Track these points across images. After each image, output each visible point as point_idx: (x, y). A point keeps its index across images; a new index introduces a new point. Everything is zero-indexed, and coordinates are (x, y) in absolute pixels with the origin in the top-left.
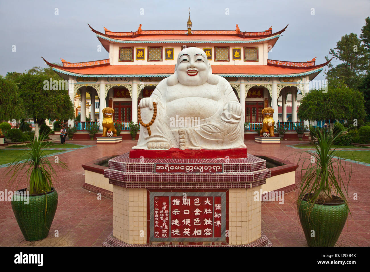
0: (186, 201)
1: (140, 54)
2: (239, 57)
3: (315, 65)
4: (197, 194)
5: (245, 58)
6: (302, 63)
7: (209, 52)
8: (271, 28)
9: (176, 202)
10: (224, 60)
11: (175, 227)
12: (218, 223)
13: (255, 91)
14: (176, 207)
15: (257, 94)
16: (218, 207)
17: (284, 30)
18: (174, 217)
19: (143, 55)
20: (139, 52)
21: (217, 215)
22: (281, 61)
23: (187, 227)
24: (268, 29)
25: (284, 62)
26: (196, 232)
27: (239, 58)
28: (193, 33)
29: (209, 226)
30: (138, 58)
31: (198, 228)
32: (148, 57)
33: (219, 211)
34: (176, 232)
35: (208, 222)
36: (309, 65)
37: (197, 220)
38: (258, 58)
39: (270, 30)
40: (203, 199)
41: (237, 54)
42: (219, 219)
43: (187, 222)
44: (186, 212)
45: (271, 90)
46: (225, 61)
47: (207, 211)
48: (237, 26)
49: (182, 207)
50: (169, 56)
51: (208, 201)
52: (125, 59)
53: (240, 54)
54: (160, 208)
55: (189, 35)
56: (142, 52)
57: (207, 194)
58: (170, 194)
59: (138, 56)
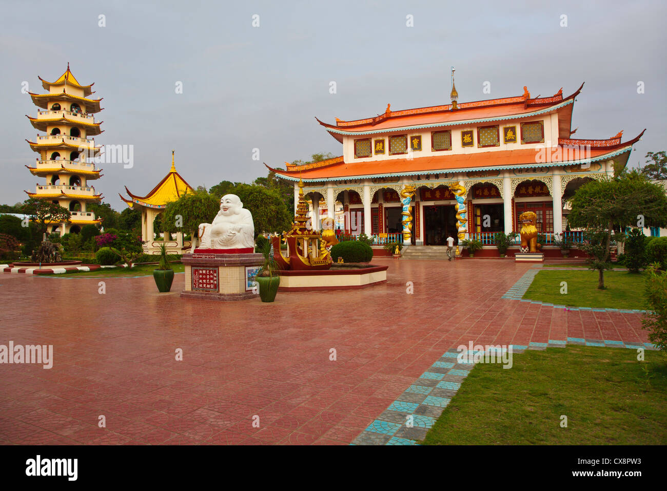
0: (204, 272)
1: (380, 147)
2: (513, 138)
3: (621, 143)
4: (208, 268)
5: (522, 138)
6: (603, 140)
7: (469, 135)
8: (561, 91)
9: (201, 272)
10: (492, 144)
11: (200, 283)
12: (215, 282)
13: (539, 187)
14: (200, 274)
15: (542, 190)
16: (215, 275)
17: (578, 93)
18: (200, 279)
19: (383, 147)
20: (378, 144)
21: (215, 279)
22: (575, 140)
23: (205, 283)
24: (556, 93)
25: (579, 140)
26: (208, 286)
27: (513, 140)
28: (459, 108)
29: (212, 284)
30: (377, 152)
31: (209, 284)
32: (390, 150)
33: (216, 277)
34: (201, 285)
35: (212, 281)
36: (614, 143)
37: (208, 281)
38: (543, 137)
39: (560, 94)
40: (210, 271)
41: (510, 134)
42: (215, 280)
43: (205, 281)
44: (204, 277)
45: (550, 185)
46: (494, 146)
47: (211, 276)
48: (525, 88)
49: (202, 274)
50: (416, 146)
51: (211, 272)
52: (362, 155)
53: (514, 133)
54: (195, 274)
55: (455, 110)
56: (381, 144)
57: (211, 269)
58: (198, 268)
59: (377, 149)
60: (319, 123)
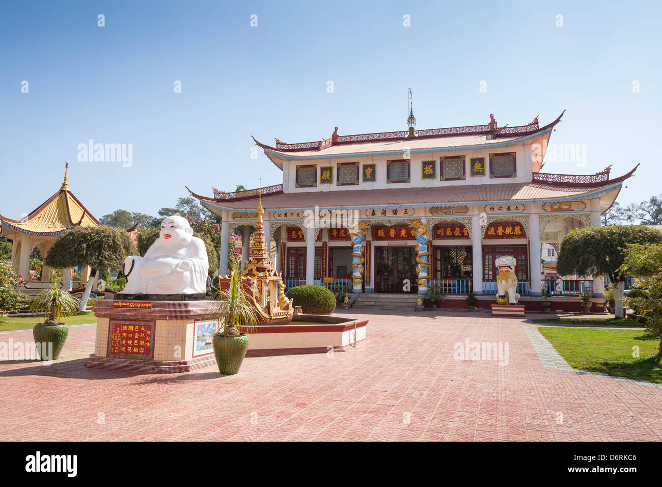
0: (131, 328)
1: (326, 175)
2: (481, 171)
3: (609, 179)
4: (138, 323)
5: (491, 172)
6: (587, 176)
7: (431, 166)
8: (536, 119)
9: (125, 328)
10: (456, 177)
11: (123, 346)
12: (148, 344)
13: (510, 227)
14: (124, 331)
15: (514, 232)
16: (149, 333)
17: (557, 121)
18: (123, 339)
19: (331, 176)
20: (325, 172)
21: (148, 338)
22: (553, 175)
23: (130, 346)
24: (532, 121)
25: (558, 175)
26: (135, 350)
27: (482, 173)
28: (416, 135)
29: (142, 346)
30: (323, 181)
31: (136, 347)
32: (338, 180)
33: (149, 336)
34: (123, 349)
35: (142, 343)
36: (600, 179)
37: (136, 342)
38: (515, 170)
39: (536, 122)
40: (140, 327)
41: (478, 166)
42: (149, 341)
43: (130, 342)
44: (130, 336)
45: (526, 225)
46: (458, 179)
47: (142, 335)
48: (492, 116)
49: (128, 332)
50: (369, 176)
51: (143, 328)
52: (304, 184)
53: (483, 166)
54: (116, 332)
55: (411, 138)
56: (328, 172)
57: (143, 323)
58: (122, 322)
59: (323, 178)
60: (256, 143)
